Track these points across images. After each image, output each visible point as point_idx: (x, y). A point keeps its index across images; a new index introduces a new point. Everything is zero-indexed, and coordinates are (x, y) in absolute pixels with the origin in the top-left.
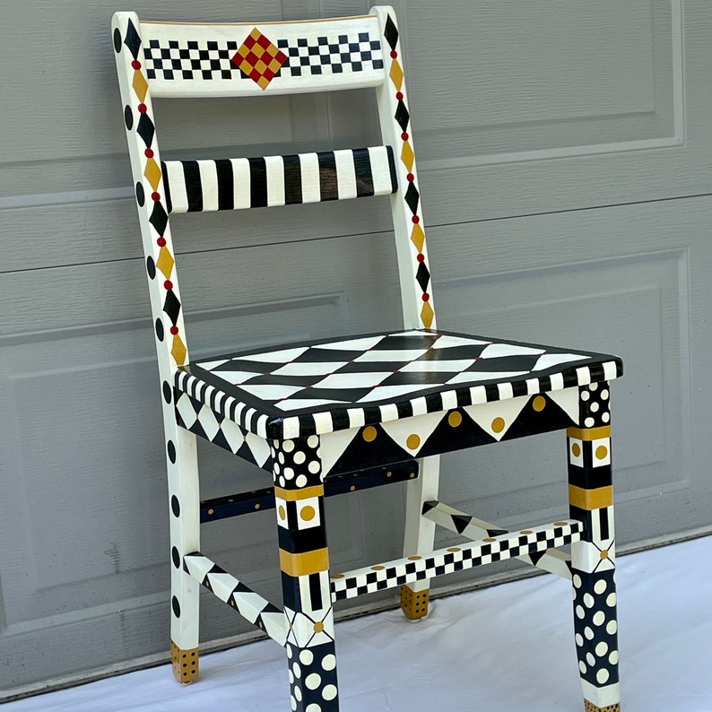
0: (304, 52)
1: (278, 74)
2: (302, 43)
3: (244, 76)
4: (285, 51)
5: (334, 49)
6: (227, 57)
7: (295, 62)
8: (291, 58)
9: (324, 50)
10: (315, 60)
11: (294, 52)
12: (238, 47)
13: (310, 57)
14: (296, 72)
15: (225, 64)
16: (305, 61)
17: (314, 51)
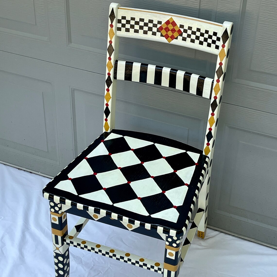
0: (189, 32)
1: (177, 38)
2: (190, 28)
3: (162, 35)
4: (182, 30)
5: (202, 35)
6: (156, 27)
7: (185, 35)
8: (183, 33)
9: (198, 34)
10: (193, 37)
11: (185, 31)
12: (162, 23)
13: (192, 35)
14: (184, 39)
15: (155, 30)
16: (189, 36)
17: (194, 33)
